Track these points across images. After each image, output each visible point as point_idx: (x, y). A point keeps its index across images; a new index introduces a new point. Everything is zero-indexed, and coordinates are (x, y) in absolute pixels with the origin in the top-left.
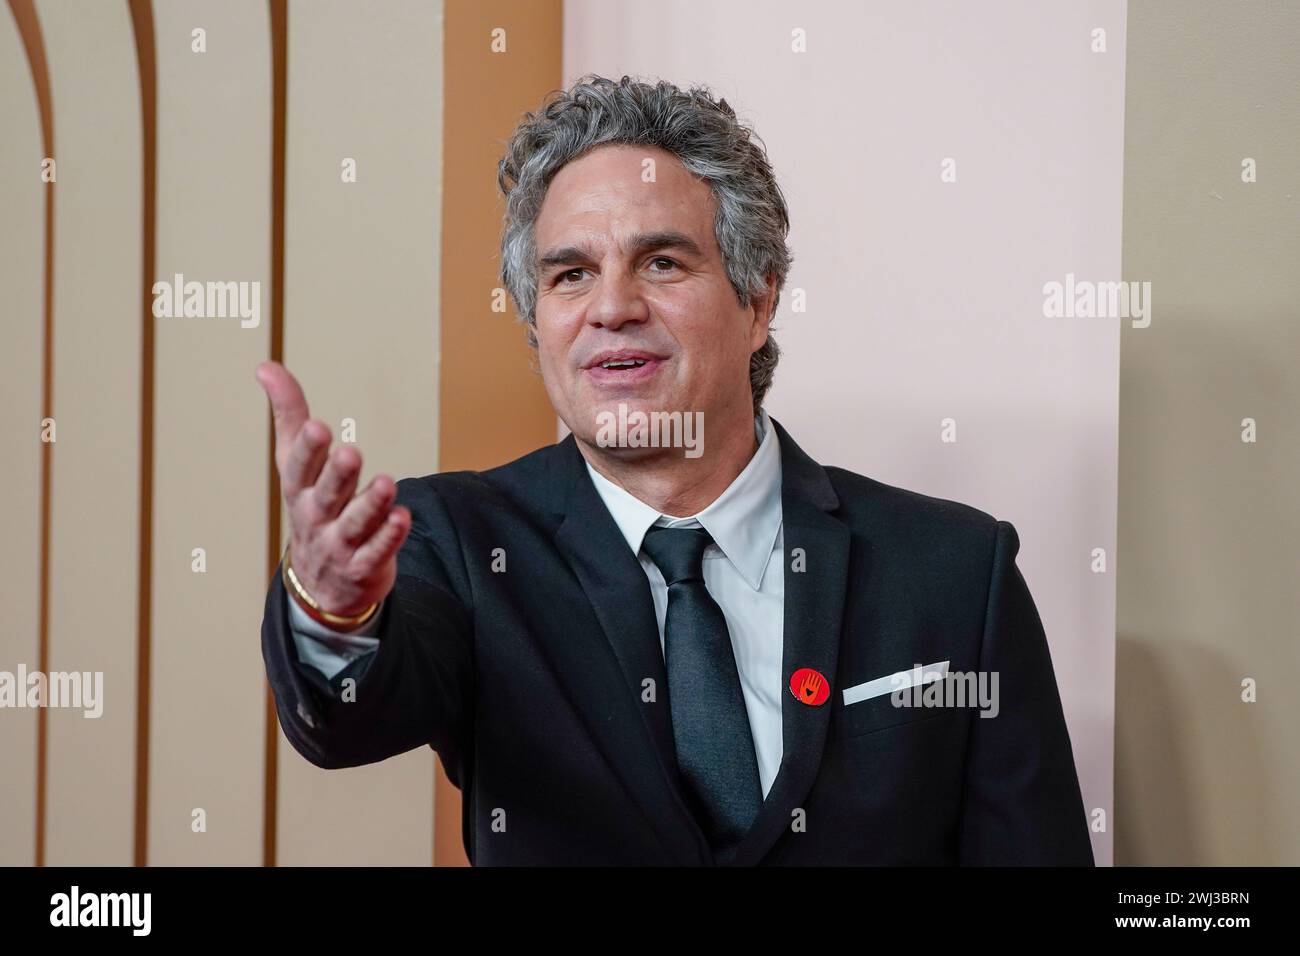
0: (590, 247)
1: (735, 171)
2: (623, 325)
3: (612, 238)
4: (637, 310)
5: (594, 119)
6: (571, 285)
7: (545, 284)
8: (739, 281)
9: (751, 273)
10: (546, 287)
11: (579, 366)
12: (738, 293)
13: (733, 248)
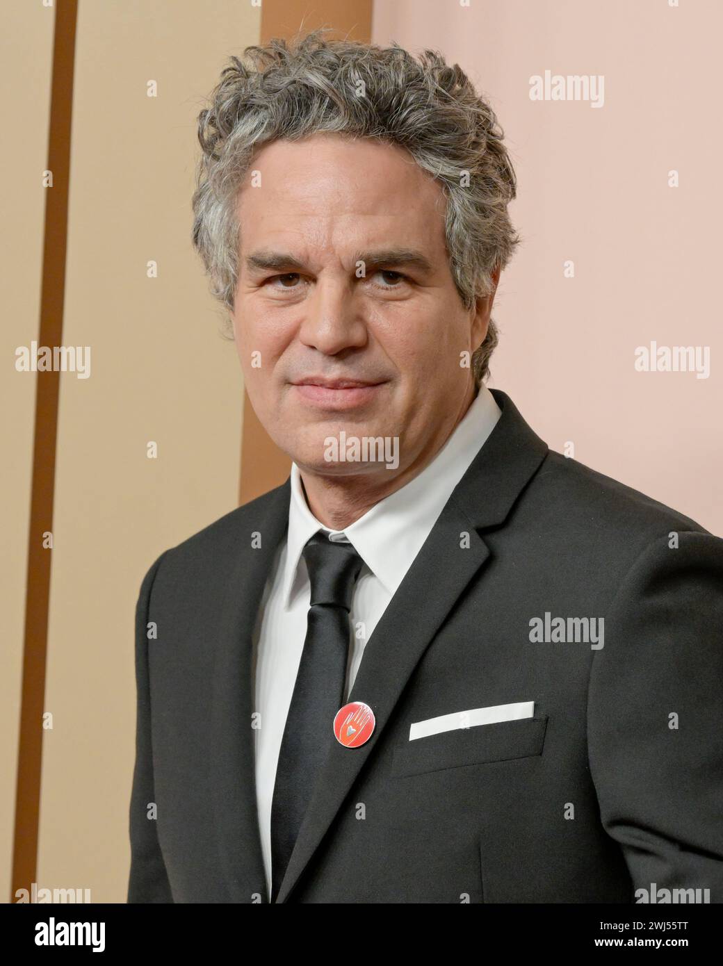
1: (473, 169)
5: (317, 109)
6: (283, 291)
7: (250, 280)
8: (465, 286)
9: (479, 276)
10: (251, 284)
11: (287, 382)
12: (464, 299)
13: (462, 253)
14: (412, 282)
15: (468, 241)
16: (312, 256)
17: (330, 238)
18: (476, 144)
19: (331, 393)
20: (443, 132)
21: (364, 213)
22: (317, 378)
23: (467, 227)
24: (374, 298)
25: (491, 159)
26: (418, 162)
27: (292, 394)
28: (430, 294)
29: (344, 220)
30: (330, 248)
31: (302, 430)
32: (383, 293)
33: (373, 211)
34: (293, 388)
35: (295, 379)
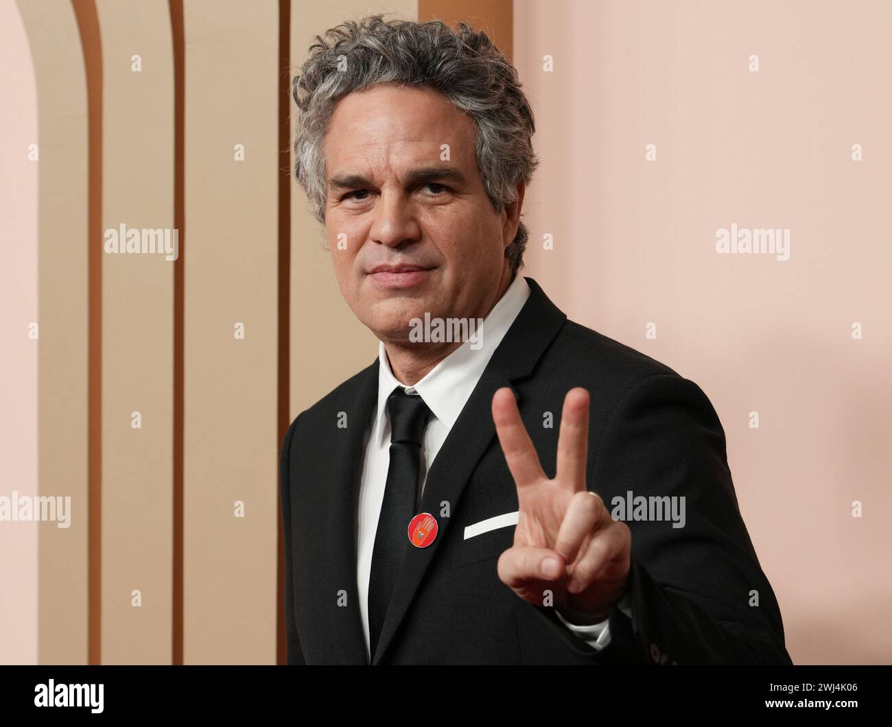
0: (372, 176)
1: (494, 105)
2: (400, 244)
3: (391, 169)
4: (411, 230)
5: (375, 65)
6: (357, 203)
7: (333, 197)
8: (495, 195)
9: (504, 186)
10: (334, 200)
11: (365, 273)
12: (494, 204)
13: (491, 169)
14: (452, 191)
15: (494, 160)
16: (376, 174)
17: (388, 159)
18: (495, 87)
19: (395, 276)
20: (469, 78)
21: (412, 140)
22: (385, 266)
23: (493, 149)
24: (424, 204)
25: (509, 99)
26: (453, 101)
27: (368, 281)
28: (466, 200)
29: (398, 146)
30: (388, 167)
31: (375, 306)
32: (430, 199)
33: (419, 139)
34: (369, 277)
35: (369, 269)
